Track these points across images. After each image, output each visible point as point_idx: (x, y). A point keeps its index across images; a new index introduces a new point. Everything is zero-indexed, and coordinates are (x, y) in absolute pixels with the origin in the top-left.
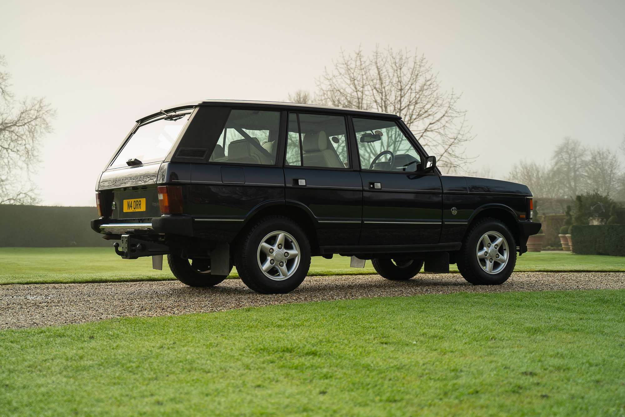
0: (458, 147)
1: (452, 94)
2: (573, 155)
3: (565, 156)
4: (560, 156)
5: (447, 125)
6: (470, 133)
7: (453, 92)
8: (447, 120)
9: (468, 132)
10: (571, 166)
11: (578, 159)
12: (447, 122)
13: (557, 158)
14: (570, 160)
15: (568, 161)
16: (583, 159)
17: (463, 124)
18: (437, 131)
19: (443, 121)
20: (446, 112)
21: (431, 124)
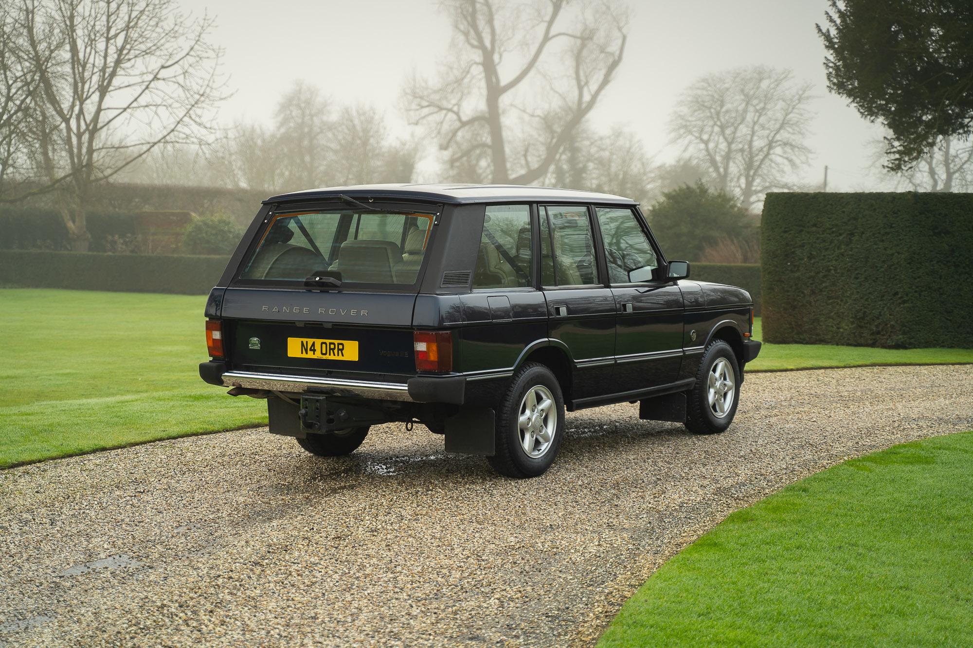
0: (209, 110)
1: (205, 19)
2: (307, 112)
3: (296, 112)
4: (288, 112)
5: (191, 70)
6: (228, 86)
7: (206, 15)
8: (190, 62)
9: (224, 84)
10: (306, 130)
11: (315, 119)
12: (191, 65)
13: (282, 115)
14: (303, 119)
15: (300, 121)
16: (325, 118)
17: (215, 69)
18: (174, 79)
19: (185, 63)
20: (192, 49)
21: (163, 67)
